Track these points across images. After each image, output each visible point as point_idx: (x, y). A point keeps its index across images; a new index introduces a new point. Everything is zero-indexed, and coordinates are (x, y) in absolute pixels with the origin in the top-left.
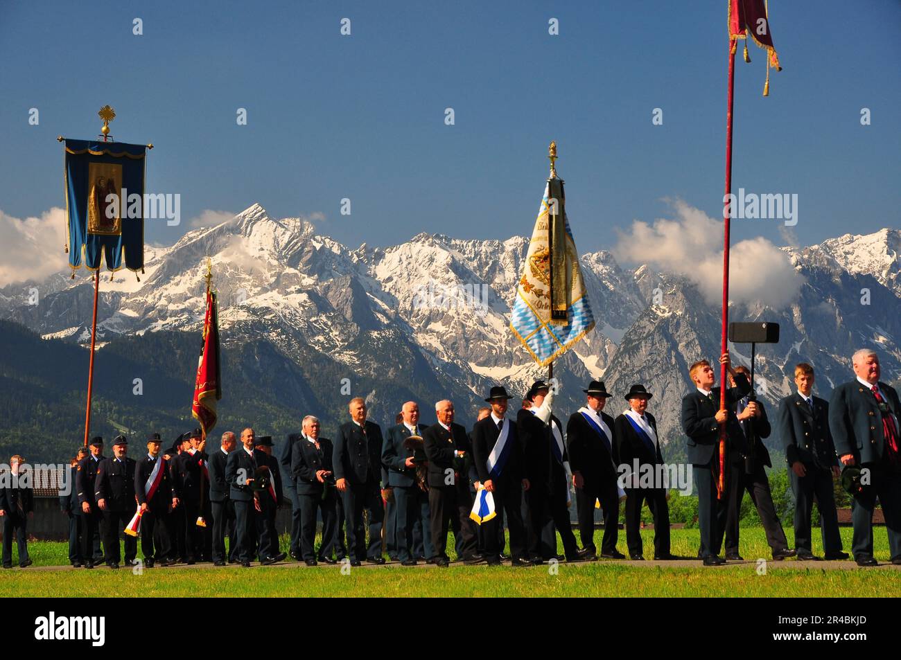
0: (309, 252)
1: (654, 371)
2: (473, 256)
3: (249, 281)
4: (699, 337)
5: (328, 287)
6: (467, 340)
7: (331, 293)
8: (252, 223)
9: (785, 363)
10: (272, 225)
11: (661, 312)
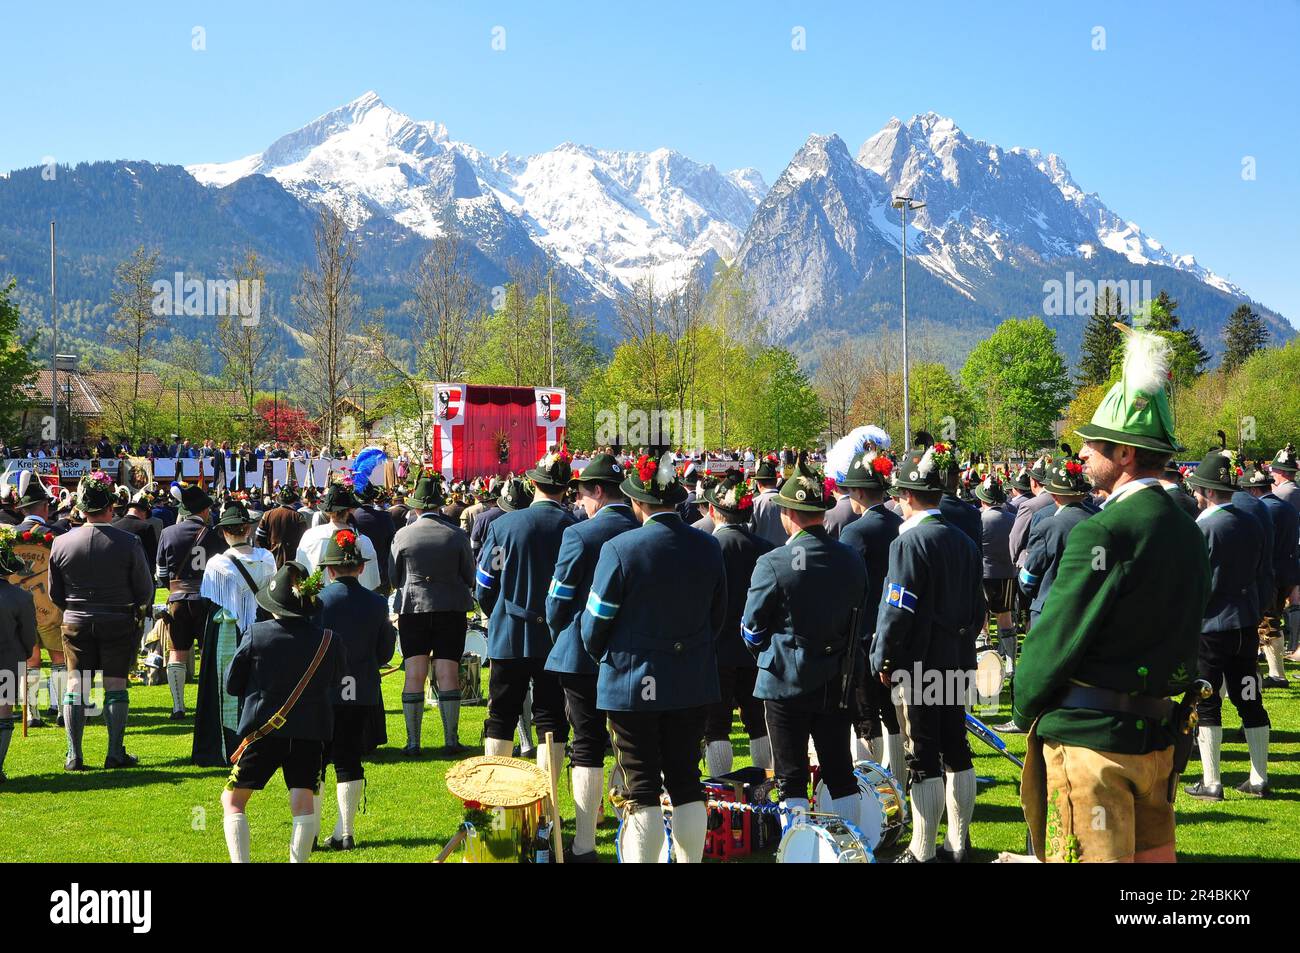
0: (422, 138)
1: (791, 239)
2: (618, 166)
3: (354, 166)
4: (845, 198)
5: (431, 165)
6: (607, 243)
7: (432, 171)
8: (365, 110)
9: (943, 232)
10: (386, 112)
11: (801, 174)
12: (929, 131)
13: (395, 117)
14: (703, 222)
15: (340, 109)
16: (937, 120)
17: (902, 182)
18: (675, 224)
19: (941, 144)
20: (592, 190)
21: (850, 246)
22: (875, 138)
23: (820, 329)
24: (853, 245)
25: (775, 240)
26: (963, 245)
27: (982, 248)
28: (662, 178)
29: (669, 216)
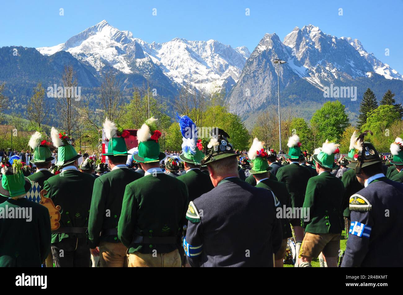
0: (123, 37)
1: (260, 72)
2: (195, 46)
3: (98, 47)
4: (279, 57)
5: (126, 47)
6: (191, 75)
7: (127, 49)
8: (102, 27)
9: (315, 68)
10: (110, 28)
11: (263, 48)
12: (310, 32)
13: (113, 29)
14: (227, 66)
15: (93, 26)
16: (313, 27)
17: (300, 51)
18: (216, 67)
19: (314, 36)
20: (186, 55)
21: (281, 74)
22: (290, 34)
23: (270, 105)
24: (282, 74)
25: (253, 72)
26: (323, 73)
27: (330, 74)
28: (211, 50)
29: (214, 64)
